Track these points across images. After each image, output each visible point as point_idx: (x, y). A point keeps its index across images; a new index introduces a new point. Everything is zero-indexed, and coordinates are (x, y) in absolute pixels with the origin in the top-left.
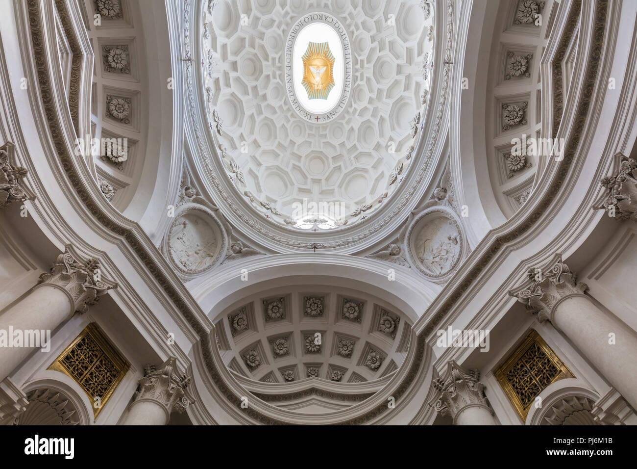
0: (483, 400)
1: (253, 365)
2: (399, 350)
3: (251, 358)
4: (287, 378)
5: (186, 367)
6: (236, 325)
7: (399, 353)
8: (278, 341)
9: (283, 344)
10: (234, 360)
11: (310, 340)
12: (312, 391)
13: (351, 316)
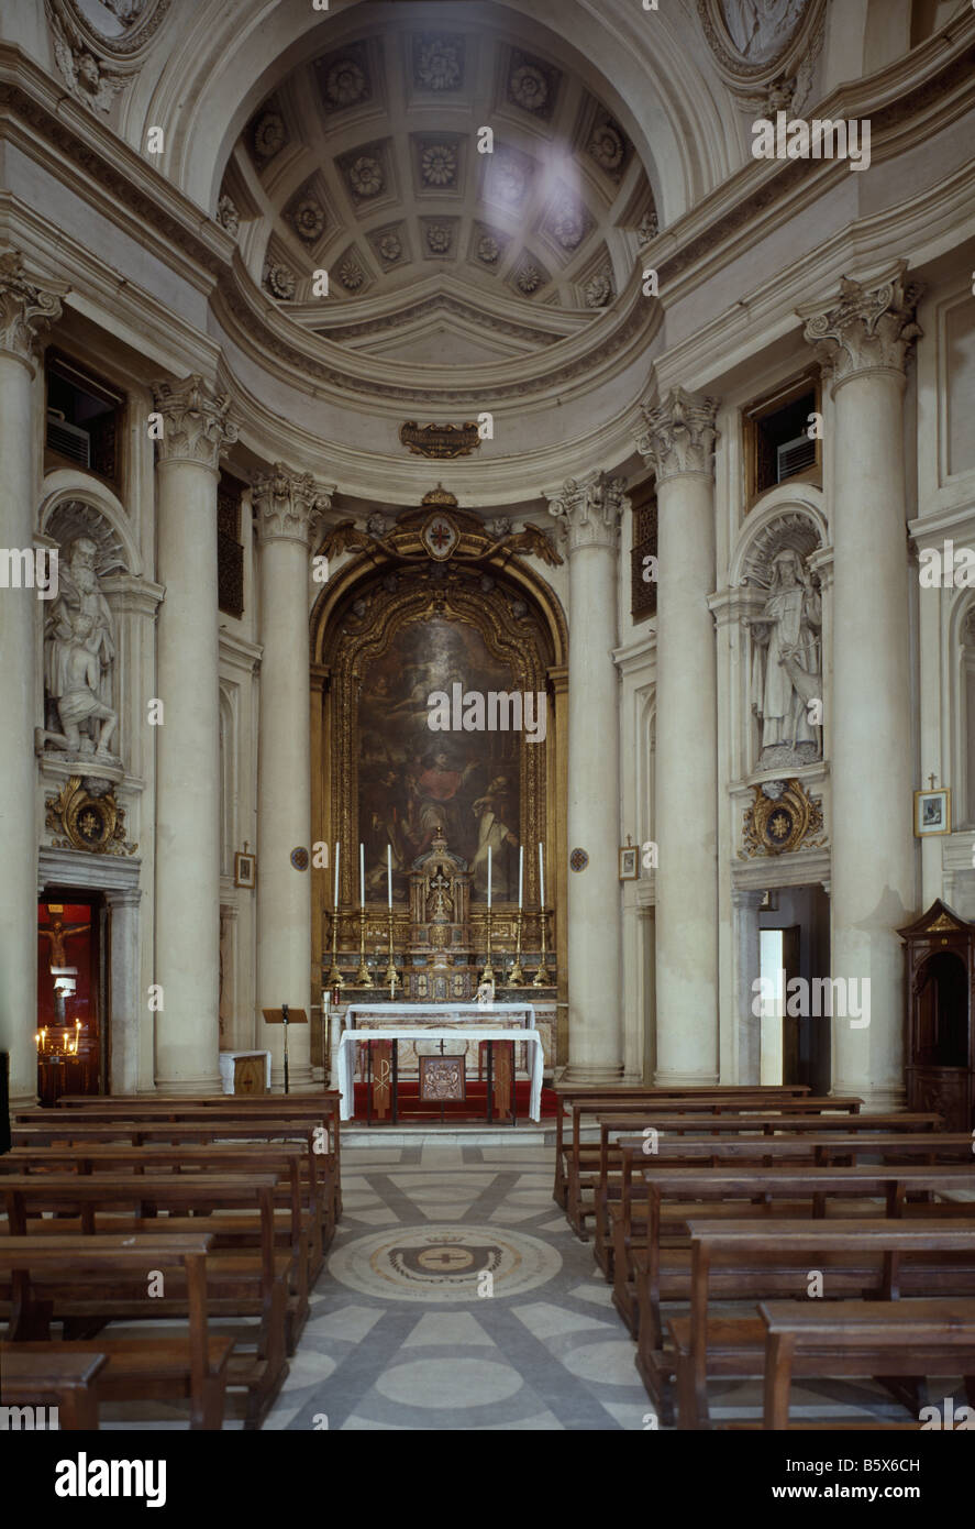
0: (707, 458)
1: (312, 234)
2: (623, 222)
3: (305, 217)
4: (386, 255)
5: (215, 364)
6: (261, 147)
7: (621, 231)
8: (359, 162)
9: (370, 169)
10: (273, 237)
11: (432, 155)
12: (440, 300)
13: (529, 102)
